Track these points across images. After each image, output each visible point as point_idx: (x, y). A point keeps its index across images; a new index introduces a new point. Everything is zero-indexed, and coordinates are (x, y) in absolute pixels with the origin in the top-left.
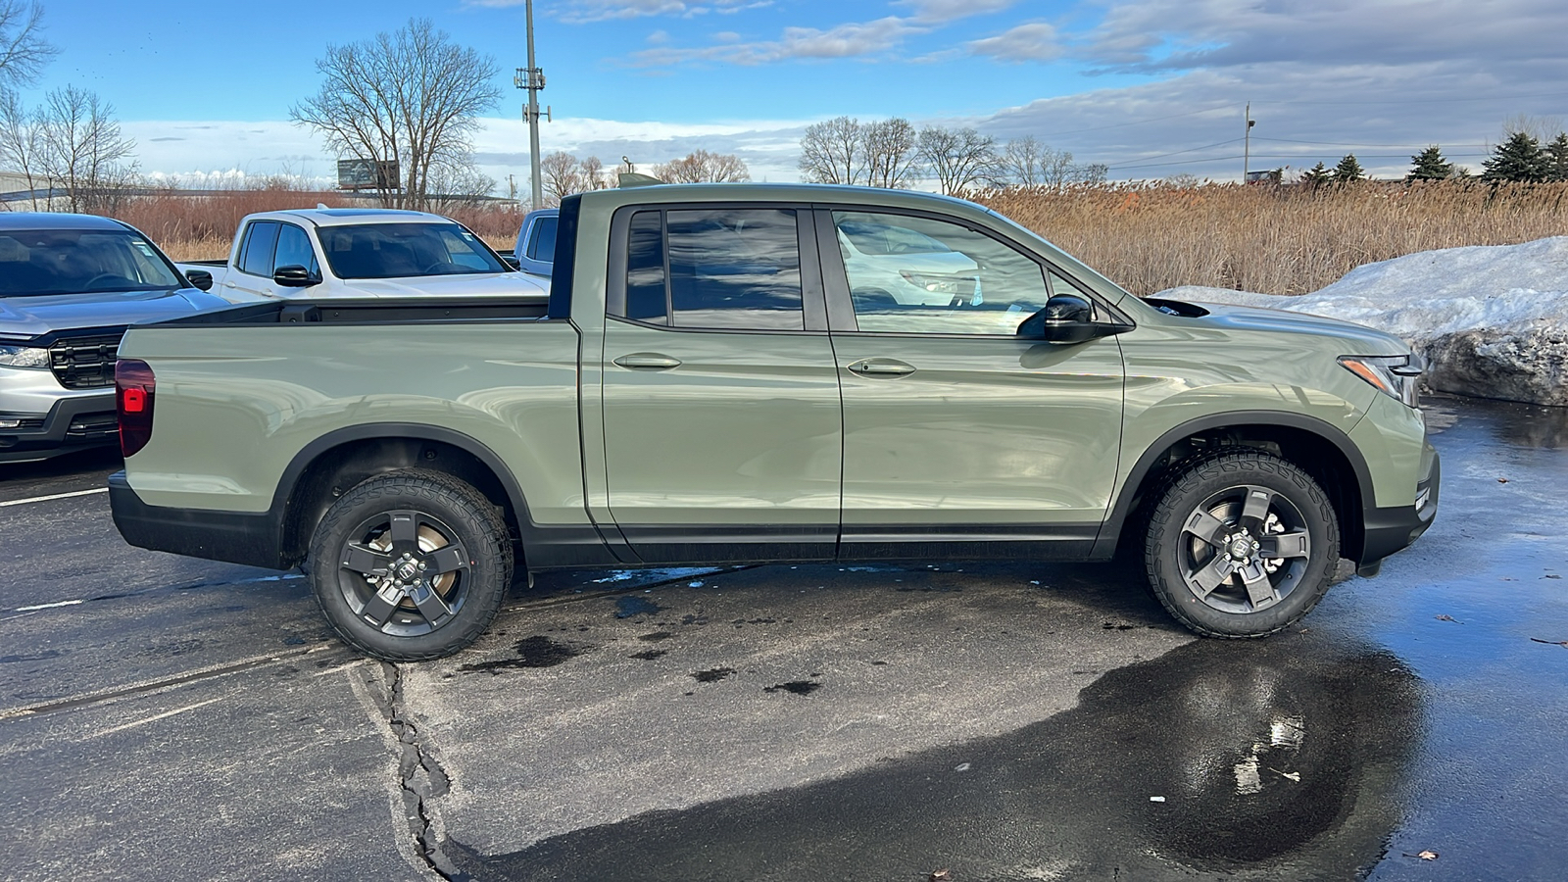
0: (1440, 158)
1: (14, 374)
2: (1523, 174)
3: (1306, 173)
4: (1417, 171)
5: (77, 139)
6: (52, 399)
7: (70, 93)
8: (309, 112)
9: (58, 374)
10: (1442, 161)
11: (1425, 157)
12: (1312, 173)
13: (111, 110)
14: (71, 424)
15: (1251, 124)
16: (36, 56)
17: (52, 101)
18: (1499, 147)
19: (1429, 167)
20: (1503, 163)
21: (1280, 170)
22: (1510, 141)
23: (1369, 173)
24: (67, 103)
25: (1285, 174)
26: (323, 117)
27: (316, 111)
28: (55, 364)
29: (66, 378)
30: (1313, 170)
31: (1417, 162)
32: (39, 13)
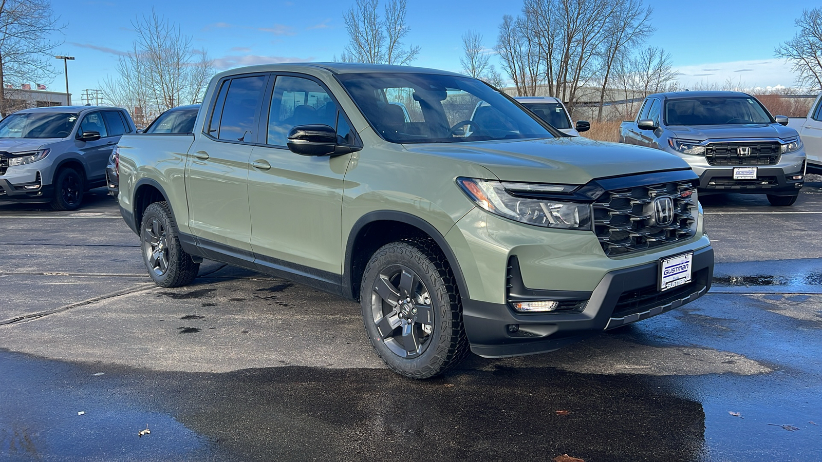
1: (690, 157)
5: (650, 72)
6: (703, 169)
7: (650, 49)
8: (786, 50)
9: (708, 158)
13: (670, 56)
14: (710, 181)
16: (645, 33)
17: (641, 54)
24: (648, 55)
26: (795, 53)
27: (791, 49)
28: (707, 154)
29: (711, 160)
32: (649, 12)
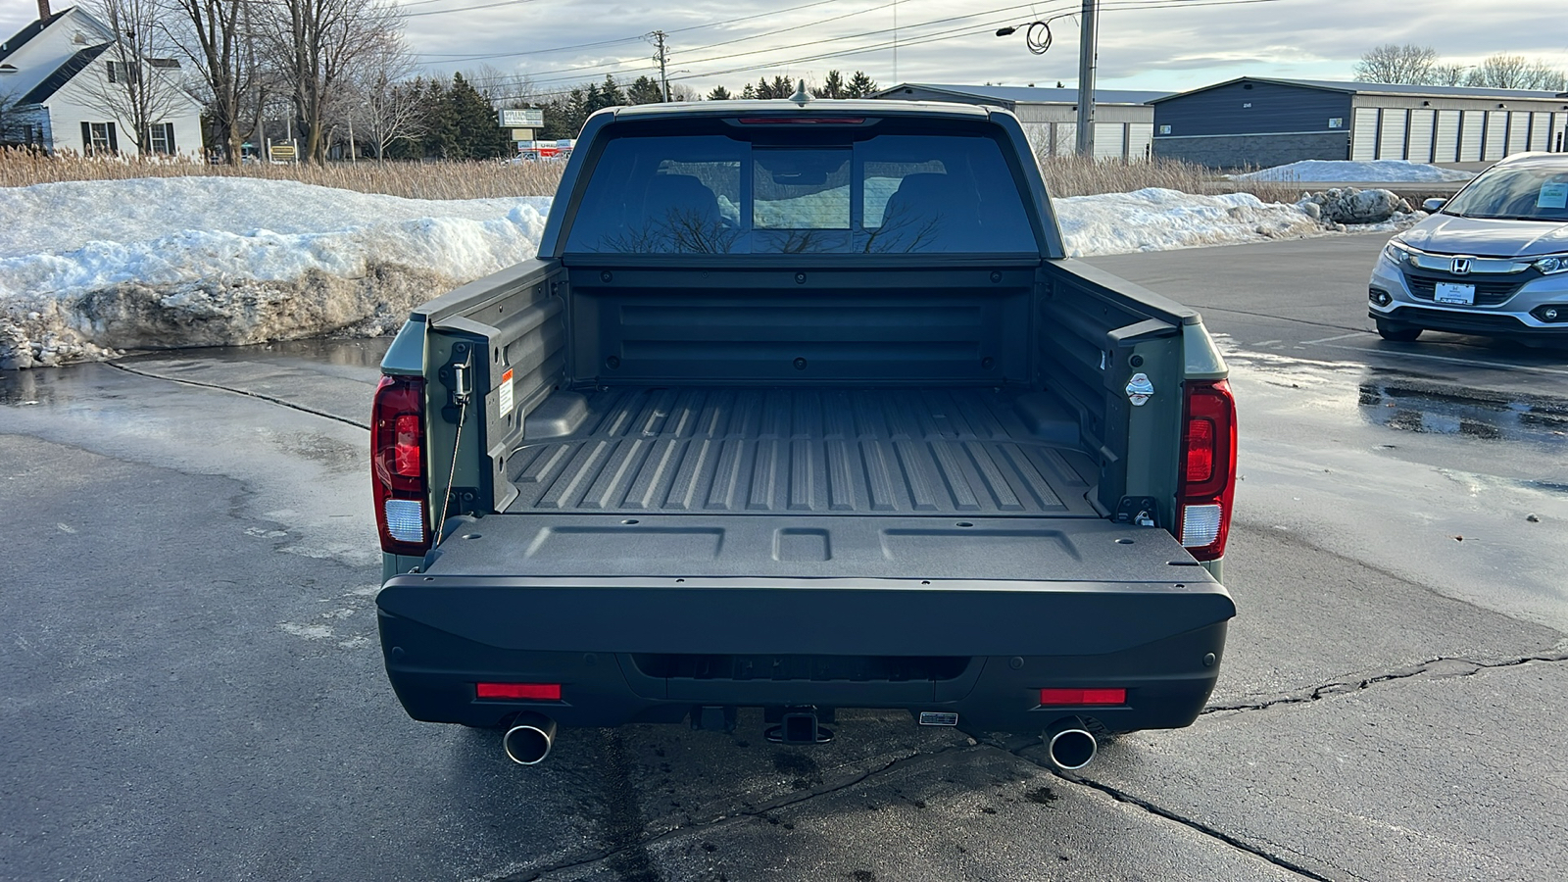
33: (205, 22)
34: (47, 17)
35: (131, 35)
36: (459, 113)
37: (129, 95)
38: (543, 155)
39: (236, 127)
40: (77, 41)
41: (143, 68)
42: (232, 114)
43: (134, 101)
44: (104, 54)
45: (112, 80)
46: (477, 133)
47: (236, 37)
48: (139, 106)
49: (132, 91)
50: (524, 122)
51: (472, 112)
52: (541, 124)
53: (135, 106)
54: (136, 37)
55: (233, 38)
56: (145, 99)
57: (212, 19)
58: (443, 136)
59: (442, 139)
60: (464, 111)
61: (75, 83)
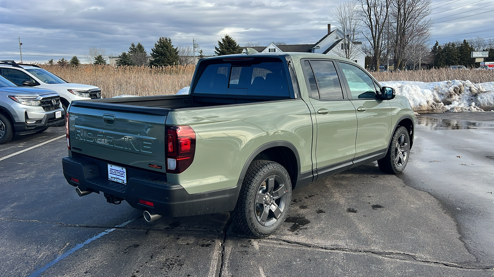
0: (103, 58)
2: (127, 64)
3: (59, 61)
4: (97, 62)
10: (103, 59)
11: (98, 58)
12: (61, 61)
15: (21, 44)
18: (119, 56)
19: (100, 60)
20: (121, 60)
21: (52, 60)
22: (122, 54)
23: (82, 62)
25: (54, 61)
30: (61, 60)
31: (96, 59)
33: (374, 30)
34: (329, 32)
35: (348, 36)
36: (461, 54)
37: (345, 53)
38: (489, 67)
39: (379, 61)
40: (336, 39)
41: (350, 44)
42: (378, 57)
43: (346, 55)
44: (341, 42)
45: (342, 49)
46: (467, 60)
47: (382, 34)
48: (347, 56)
49: (346, 52)
50: (481, 56)
51: (466, 53)
52: (487, 56)
53: (346, 56)
54: (349, 36)
55: (381, 34)
56: (349, 53)
57: (376, 29)
58: (454, 61)
59: (453, 62)
60: (463, 53)
61: (332, 50)
